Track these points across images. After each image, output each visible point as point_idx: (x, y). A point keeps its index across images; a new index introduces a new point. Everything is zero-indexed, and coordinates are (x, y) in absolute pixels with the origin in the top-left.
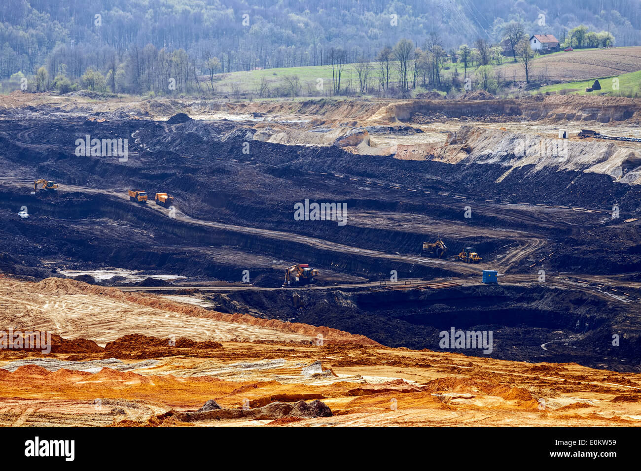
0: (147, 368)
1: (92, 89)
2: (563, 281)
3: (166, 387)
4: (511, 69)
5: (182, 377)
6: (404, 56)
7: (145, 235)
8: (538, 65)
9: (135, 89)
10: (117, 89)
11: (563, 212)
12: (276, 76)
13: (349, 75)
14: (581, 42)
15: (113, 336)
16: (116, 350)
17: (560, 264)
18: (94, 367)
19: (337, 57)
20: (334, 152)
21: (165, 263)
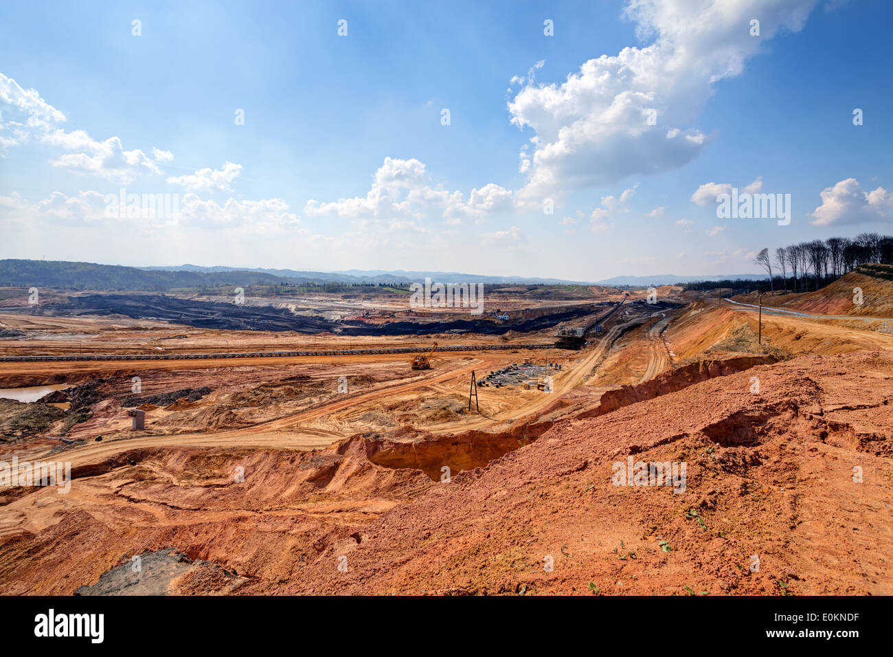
0: (157, 332)
1: (148, 291)
2: (224, 318)
3: (160, 334)
4: (216, 289)
5: (163, 333)
6: (200, 286)
7: (157, 312)
8: (221, 288)
9: (156, 291)
10: (153, 291)
11: (224, 308)
12: (179, 289)
13: (191, 289)
14: (227, 285)
15: (151, 327)
16: (151, 329)
17: (224, 316)
18: (148, 332)
19: (189, 287)
20: (189, 300)
21: (160, 316)
